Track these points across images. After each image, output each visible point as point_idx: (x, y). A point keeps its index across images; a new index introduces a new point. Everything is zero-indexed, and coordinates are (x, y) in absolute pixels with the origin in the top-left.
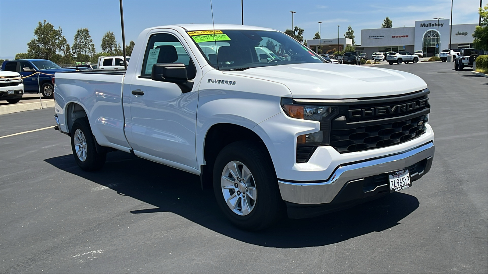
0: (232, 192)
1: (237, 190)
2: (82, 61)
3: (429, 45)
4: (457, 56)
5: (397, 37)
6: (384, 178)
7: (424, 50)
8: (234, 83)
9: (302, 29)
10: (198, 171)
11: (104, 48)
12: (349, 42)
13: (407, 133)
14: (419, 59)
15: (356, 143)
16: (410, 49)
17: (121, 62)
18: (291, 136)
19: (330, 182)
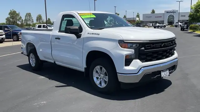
0: (97, 78)
1: (99, 77)
2: (28, 26)
3: (170, 20)
4: (182, 25)
5: (157, 17)
6: (159, 72)
7: (168, 22)
8: (99, 34)
9: (118, 13)
10: (83, 70)
11: (37, 21)
12: (138, 19)
13: (168, 54)
14: (166, 26)
15: (148, 58)
16: (162, 22)
17: (45, 27)
18: (123, 55)
19: (138, 74)
